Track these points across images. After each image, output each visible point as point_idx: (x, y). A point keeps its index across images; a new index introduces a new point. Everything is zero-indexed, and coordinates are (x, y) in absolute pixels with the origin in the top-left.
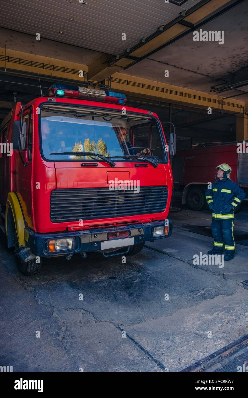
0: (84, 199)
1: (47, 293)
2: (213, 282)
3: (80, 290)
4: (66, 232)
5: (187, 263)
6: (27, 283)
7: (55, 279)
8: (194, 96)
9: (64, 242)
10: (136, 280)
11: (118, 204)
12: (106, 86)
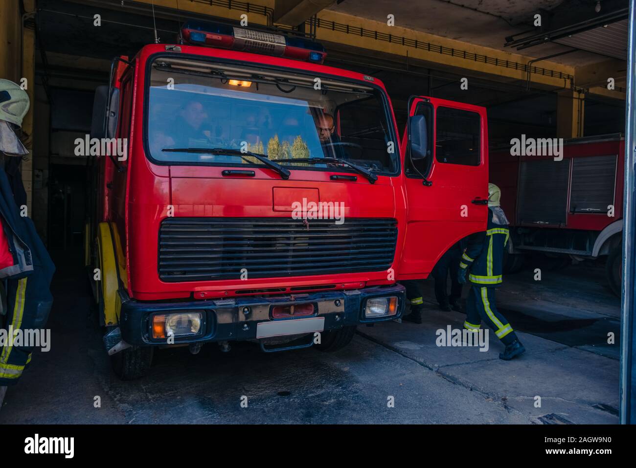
0: (224, 239)
1: (152, 418)
2: (482, 414)
3: (215, 414)
4: (189, 301)
5: (437, 372)
6: (121, 395)
7: (176, 389)
8: (476, 57)
9: (183, 319)
10: (329, 401)
11: (294, 251)
12: (308, 34)
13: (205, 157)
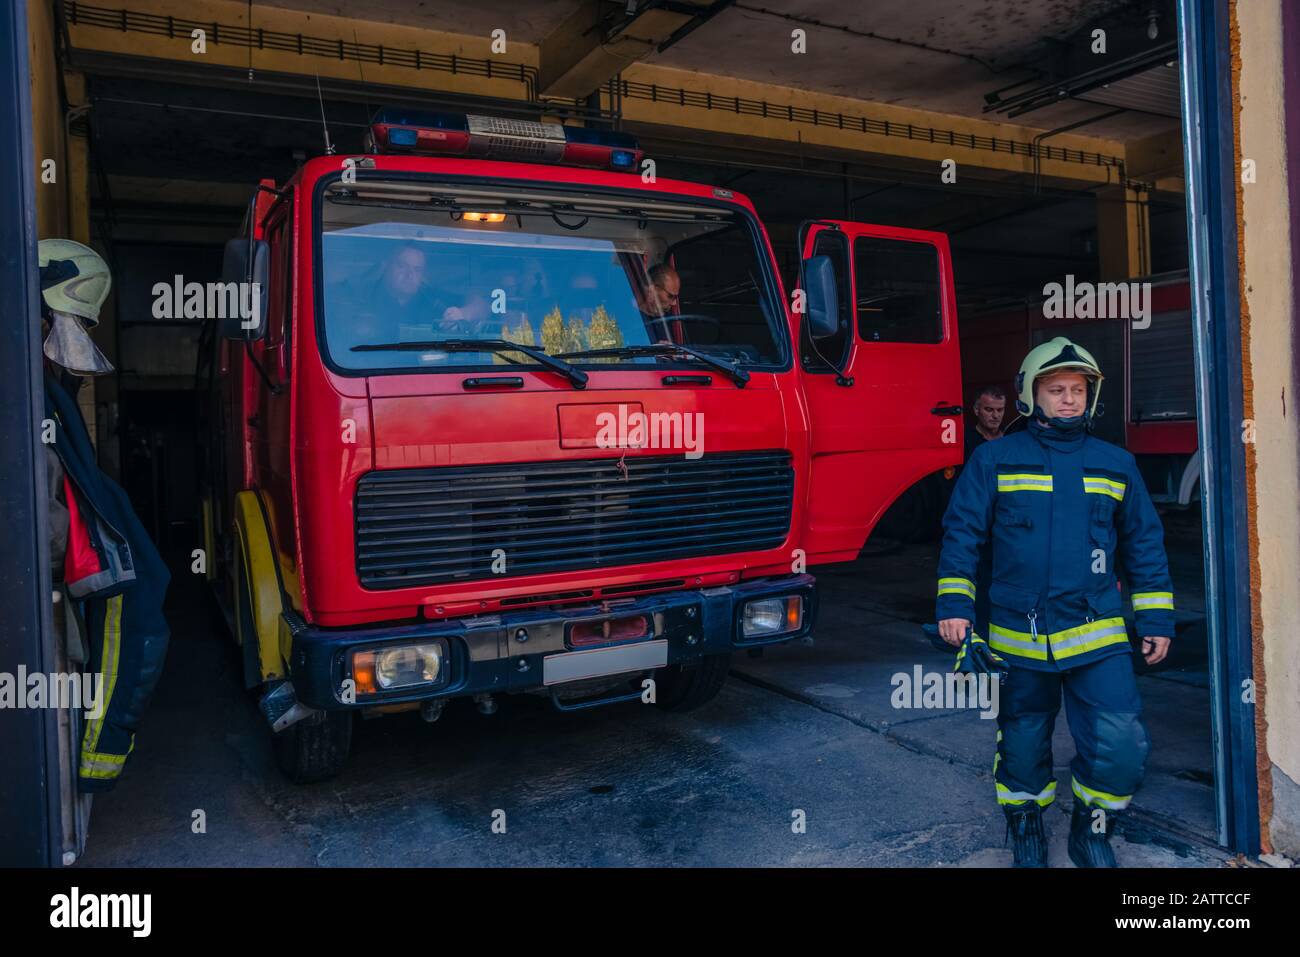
0: (476, 506)
1: (358, 845)
3: (475, 833)
4: (415, 624)
5: (887, 735)
6: (297, 811)
7: (399, 794)
8: (932, 134)
9: (407, 658)
10: (685, 798)
11: (604, 520)
12: (606, 112)
13: (430, 358)
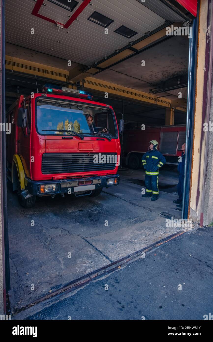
0: (63, 160)
2: (143, 213)
4: (52, 180)
5: (129, 202)
6: (26, 213)
7: (44, 210)
8: (139, 95)
9: (50, 187)
10: (96, 212)
11: (85, 163)
12: (81, 85)
13: (56, 133)
